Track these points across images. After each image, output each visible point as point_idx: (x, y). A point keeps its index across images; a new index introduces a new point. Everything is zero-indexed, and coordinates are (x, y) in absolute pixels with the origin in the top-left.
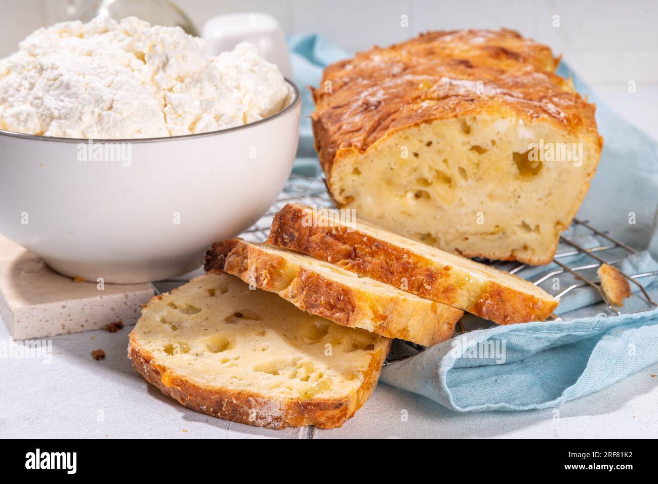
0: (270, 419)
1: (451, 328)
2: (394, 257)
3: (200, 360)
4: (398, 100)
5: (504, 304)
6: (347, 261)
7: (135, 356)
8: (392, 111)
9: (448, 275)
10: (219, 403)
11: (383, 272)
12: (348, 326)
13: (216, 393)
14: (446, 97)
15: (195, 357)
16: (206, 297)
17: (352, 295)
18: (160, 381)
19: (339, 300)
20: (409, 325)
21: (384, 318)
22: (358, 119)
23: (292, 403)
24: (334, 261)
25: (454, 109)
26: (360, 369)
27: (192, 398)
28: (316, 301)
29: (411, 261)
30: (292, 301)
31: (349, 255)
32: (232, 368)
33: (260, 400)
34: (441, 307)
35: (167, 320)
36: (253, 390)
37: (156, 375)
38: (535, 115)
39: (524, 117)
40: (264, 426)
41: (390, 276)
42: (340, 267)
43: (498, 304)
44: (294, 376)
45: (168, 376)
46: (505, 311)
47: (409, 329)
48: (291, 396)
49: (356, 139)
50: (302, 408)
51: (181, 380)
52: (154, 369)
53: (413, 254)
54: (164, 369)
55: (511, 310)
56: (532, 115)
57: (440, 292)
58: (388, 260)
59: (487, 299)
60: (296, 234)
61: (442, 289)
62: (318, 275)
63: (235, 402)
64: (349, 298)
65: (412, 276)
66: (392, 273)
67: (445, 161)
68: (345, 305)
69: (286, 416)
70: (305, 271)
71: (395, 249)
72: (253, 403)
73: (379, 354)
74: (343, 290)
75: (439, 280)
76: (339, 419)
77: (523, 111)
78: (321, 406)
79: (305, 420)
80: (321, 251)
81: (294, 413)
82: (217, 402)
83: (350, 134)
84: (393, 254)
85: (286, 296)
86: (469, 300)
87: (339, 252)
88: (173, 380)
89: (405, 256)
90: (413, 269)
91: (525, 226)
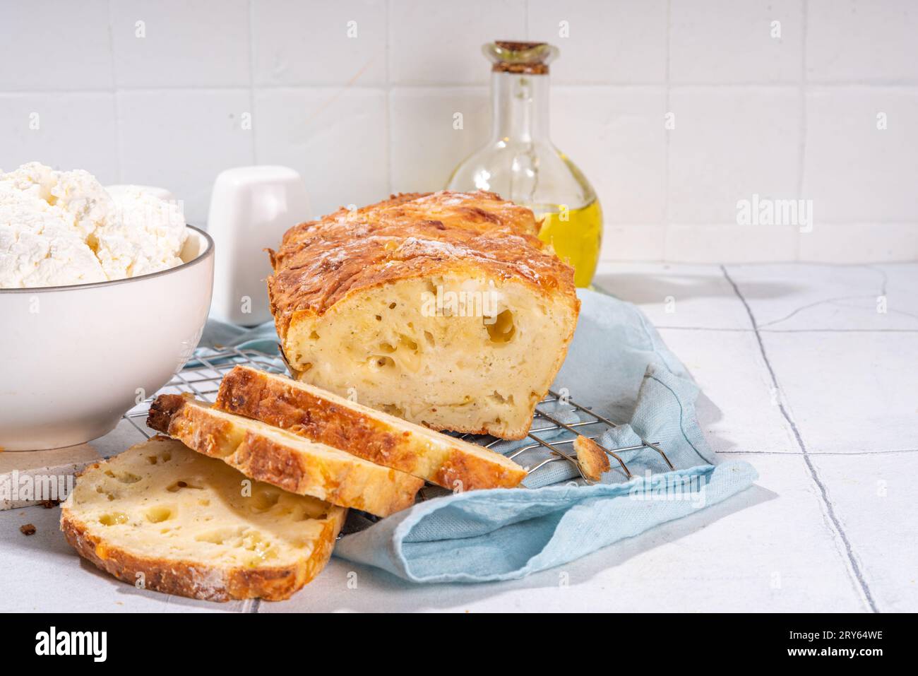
0: (212, 591)
1: (410, 499)
2: (350, 422)
3: (137, 530)
4: (360, 260)
5: (467, 473)
6: (299, 426)
7: (68, 528)
8: (354, 272)
9: (408, 441)
10: (158, 576)
11: (337, 437)
12: (297, 492)
13: (155, 563)
14: (413, 256)
15: (132, 528)
16: (146, 464)
17: (301, 460)
18: (94, 553)
19: (287, 465)
20: (364, 493)
21: (337, 484)
22: (316, 280)
23: (235, 572)
24: (286, 427)
25: (420, 269)
26: (311, 538)
27: (129, 571)
28: (263, 467)
29: (368, 426)
30: (238, 467)
31: (301, 420)
32: (172, 538)
33: (201, 569)
34: (399, 475)
35: (104, 489)
36: (194, 559)
37: (89, 548)
38: (506, 276)
39: (495, 277)
40: (206, 599)
41: (345, 442)
42: (292, 432)
43: (461, 473)
44: (240, 545)
45: (103, 547)
46: (469, 480)
47: (364, 497)
48: (235, 565)
49: (314, 301)
50: (247, 577)
51: (117, 552)
52: (88, 540)
53: (370, 419)
54: (98, 541)
55: (475, 479)
56: (503, 275)
57: (399, 459)
58: (343, 425)
59: (449, 467)
60: (246, 398)
61: (401, 456)
62: (266, 439)
63: (174, 573)
64: (298, 463)
65: (369, 442)
66: (348, 439)
67: (410, 325)
68: (294, 470)
69: (229, 587)
70: (252, 434)
71: (352, 413)
72: (194, 573)
73: (331, 524)
74: (292, 454)
75: (398, 447)
76: (287, 590)
77: (493, 271)
78: (267, 575)
79: (250, 591)
80: (272, 416)
81: (238, 583)
82: (156, 574)
83: (309, 296)
84: (349, 419)
85: (232, 462)
86: (431, 469)
87: (291, 416)
88: (108, 551)
89: (362, 420)
90: (370, 434)
91: (498, 397)
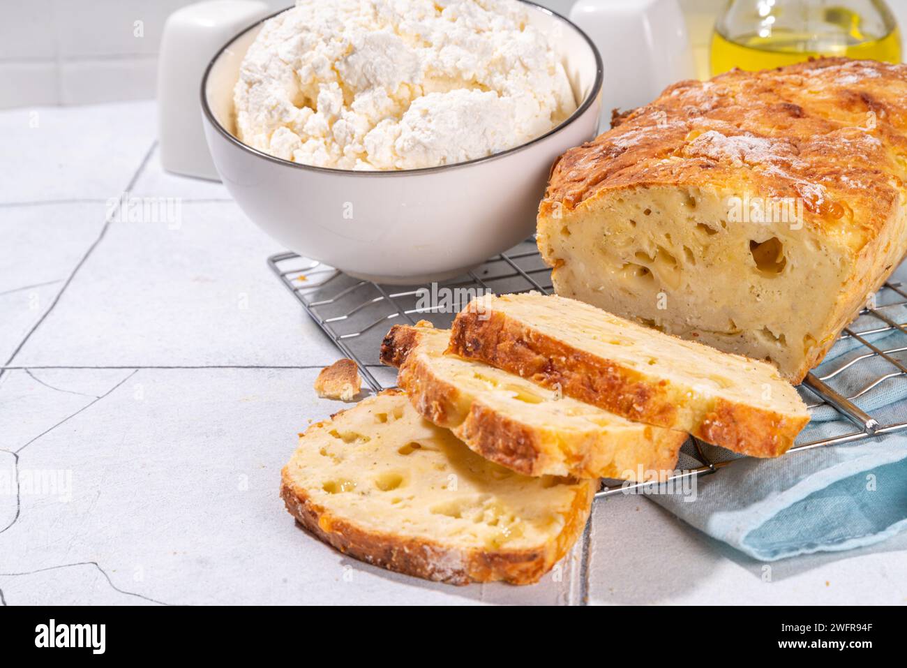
0: (449, 573)
1: (673, 456)
2: (597, 371)
3: (366, 499)
5: (736, 426)
6: (542, 375)
7: (288, 495)
9: (664, 392)
10: (388, 552)
11: (585, 390)
12: (533, 475)
13: (385, 539)
15: (360, 496)
17: (534, 437)
18: (317, 525)
19: (519, 444)
20: (616, 459)
21: (579, 458)
23: (476, 553)
24: (527, 376)
26: (561, 510)
27: (356, 546)
28: (493, 445)
29: (618, 375)
30: (467, 442)
31: (543, 368)
32: (404, 510)
33: (437, 548)
34: (657, 432)
35: (328, 451)
36: (429, 536)
37: (311, 518)
40: (443, 581)
41: (593, 395)
42: (534, 382)
43: (728, 426)
44: (480, 519)
45: (327, 519)
46: (738, 433)
47: (616, 465)
48: (475, 545)
50: (489, 560)
51: (342, 524)
52: (310, 510)
53: (620, 367)
54: (322, 510)
55: (746, 432)
57: (656, 413)
58: (590, 375)
59: (714, 420)
60: (482, 341)
61: (658, 409)
62: (494, 413)
63: (407, 551)
64: (531, 442)
65: (619, 395)
66: (596, 391)
67: (668, 236)
68: (527, 449)
69: (469, 569)
70: (479, 407)
71: (599, 361)
72: (429, 552)
73: (585, 489)
74: (524, 431)
75: (654, 399)
76: (535, 573)
78: (511, 558)
79: (493, 575)
80: (511, 363)
81: (479, 565)
82: (386, 551)
84: (596, 368)
85: (460, 435)
86: (694, 420)
87: (531, 364)
88: (332, 523)
89: (610, 369)
90: (621, 386)
91: (766, 332)
